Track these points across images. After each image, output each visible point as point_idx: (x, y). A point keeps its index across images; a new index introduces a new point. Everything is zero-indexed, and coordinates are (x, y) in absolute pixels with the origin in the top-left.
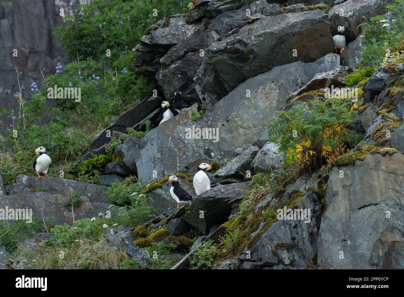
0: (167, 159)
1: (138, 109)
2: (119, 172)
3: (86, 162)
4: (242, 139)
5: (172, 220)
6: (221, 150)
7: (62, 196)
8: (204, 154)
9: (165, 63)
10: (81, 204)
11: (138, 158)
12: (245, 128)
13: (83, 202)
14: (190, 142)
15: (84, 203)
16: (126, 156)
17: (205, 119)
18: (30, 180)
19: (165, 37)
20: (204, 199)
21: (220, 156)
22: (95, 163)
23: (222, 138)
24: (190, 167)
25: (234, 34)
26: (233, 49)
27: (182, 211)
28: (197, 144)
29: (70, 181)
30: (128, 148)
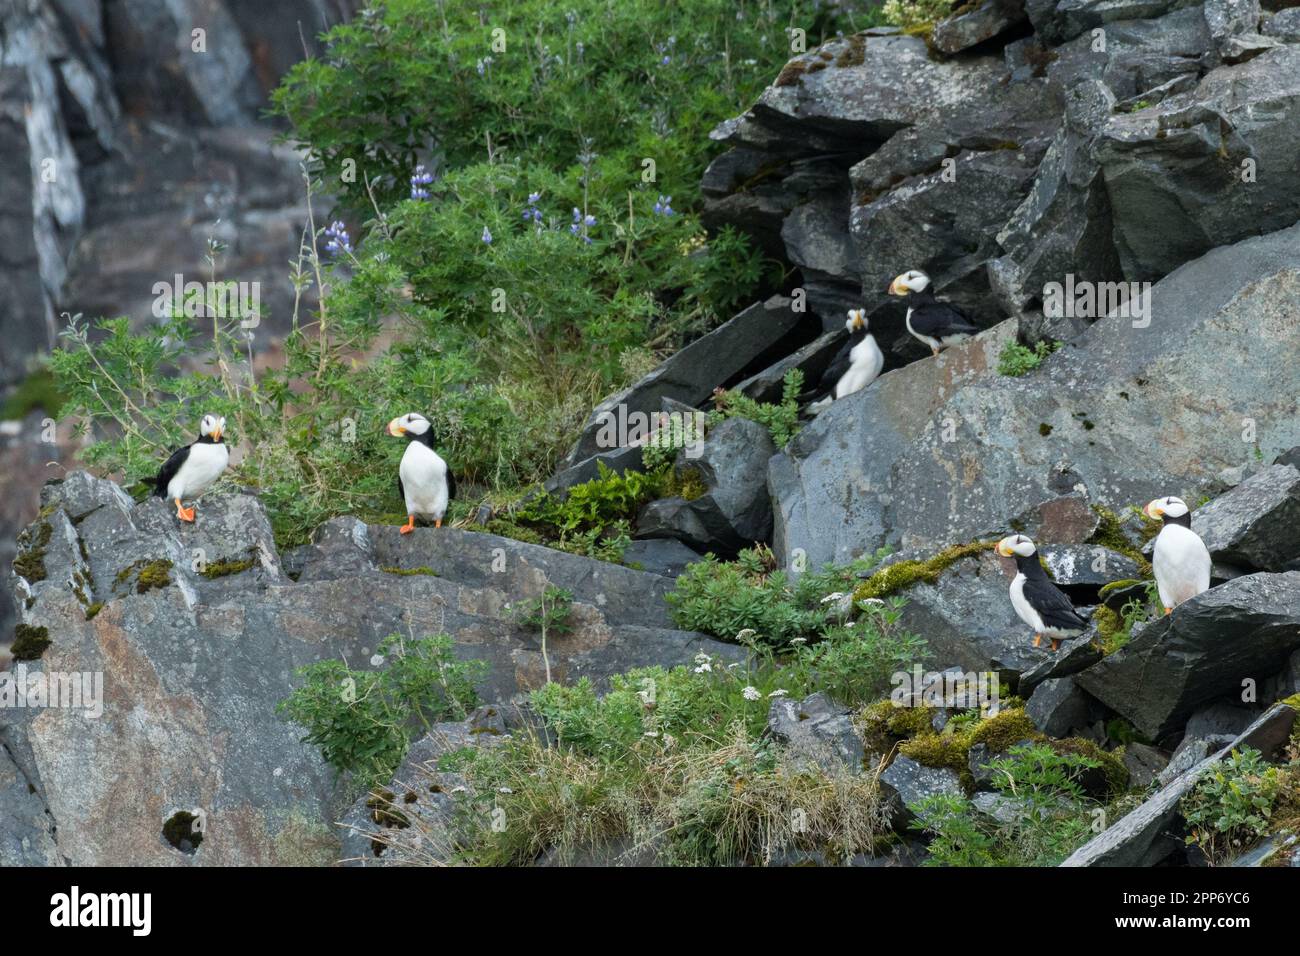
0: (913, 496)
1: (735, 334)
2: (690, 535)
3: (582, 490)
4: (1191, 445)
5: (1046, 683)
6: (1111, 479)
7: (504, 595)
8: (1049, 487)
9: (870, 182)
10: (575, 627)
11: (790, 487)
12: (1201, 411)
13: (583, 620)
14: (1000, 445)
15: (585, 624)
16: (720, 482)
17: (1054, 371)
18: (374, 537)
19: (856, 97)
20: (1208, 612)
21: (1108, 496)
22: (610, 497)
23: (1118, 439)
24: (1027, 521)
25: (1177, 93)
26: (1185, 141)
27: (1081, 656)
28: (1026, 453)
29: (532, 550)
30: (729, 456)
